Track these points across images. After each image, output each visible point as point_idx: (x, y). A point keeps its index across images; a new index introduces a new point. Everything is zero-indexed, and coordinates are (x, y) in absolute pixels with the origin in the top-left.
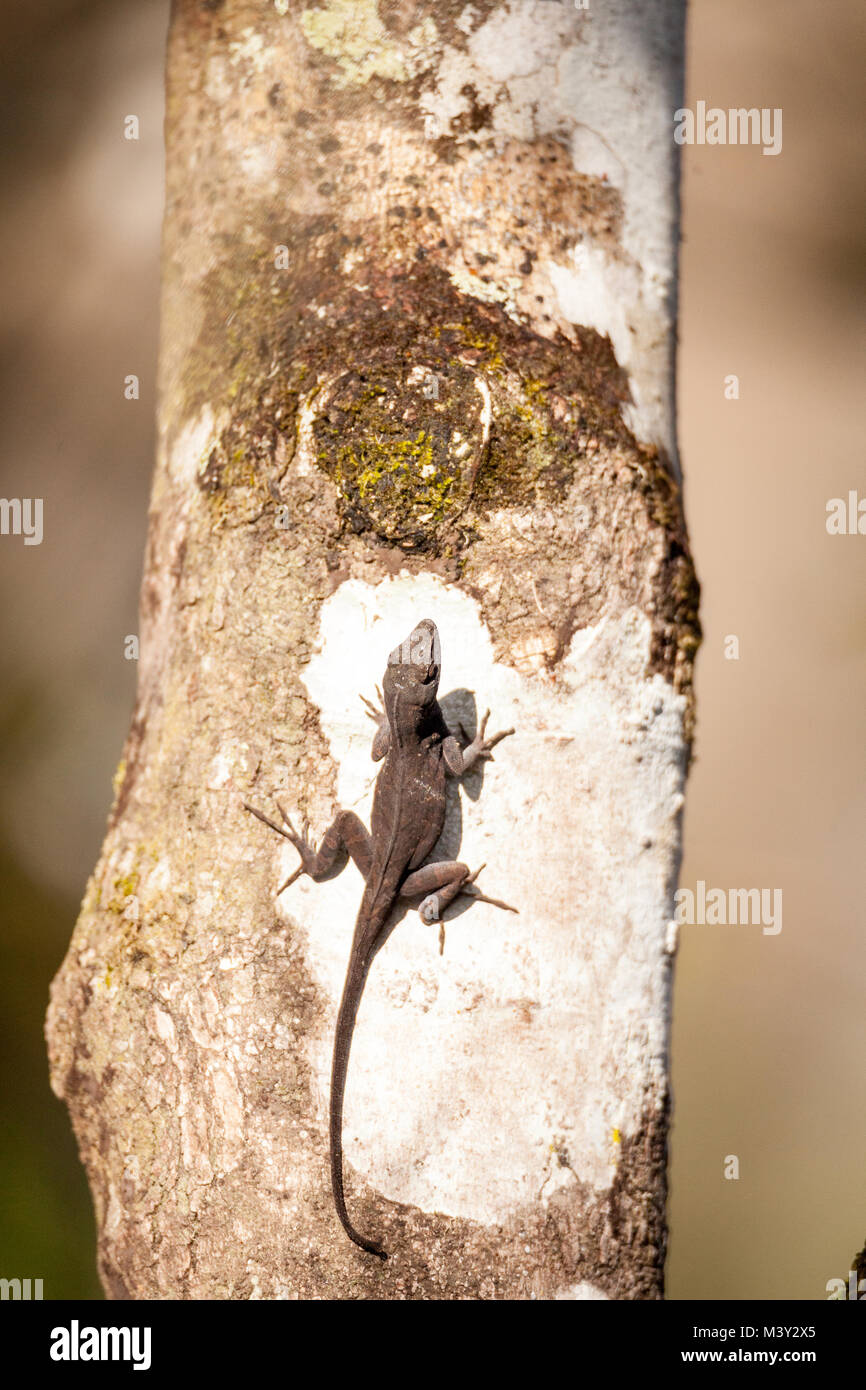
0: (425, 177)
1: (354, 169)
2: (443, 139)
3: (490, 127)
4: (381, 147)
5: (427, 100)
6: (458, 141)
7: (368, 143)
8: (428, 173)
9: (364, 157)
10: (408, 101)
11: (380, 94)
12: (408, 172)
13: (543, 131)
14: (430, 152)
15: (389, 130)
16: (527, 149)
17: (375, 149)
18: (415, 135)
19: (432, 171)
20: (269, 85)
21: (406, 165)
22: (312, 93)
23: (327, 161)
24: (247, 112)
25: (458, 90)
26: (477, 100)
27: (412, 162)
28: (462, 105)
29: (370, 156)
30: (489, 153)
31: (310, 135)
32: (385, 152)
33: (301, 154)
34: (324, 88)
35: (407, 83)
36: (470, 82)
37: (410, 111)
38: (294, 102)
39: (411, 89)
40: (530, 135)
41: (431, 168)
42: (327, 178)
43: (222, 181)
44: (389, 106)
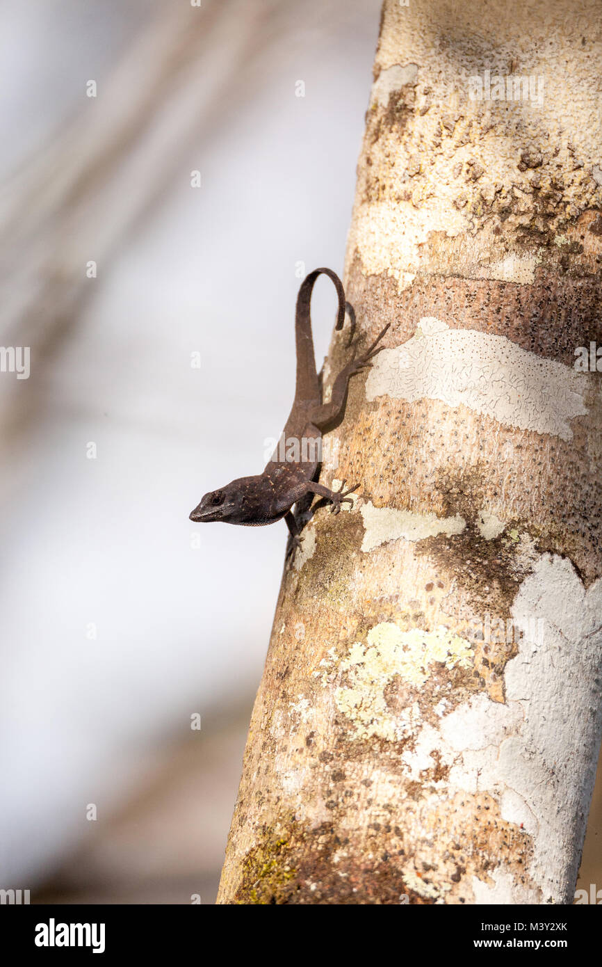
0: (397, 807)
1: (351, 794)
2: (413, 783)
3: (446, 780)
4: (372, 782)
5: (406, 756)
6: (423, 786)
7: (364, 778)
8: (400, 804)
9: (359, 788)
10: (394, 755)
11: (377, 747)
12: (386, 802)
13: (482, 789)
14: (403, 790)
15: (378, 771)
16: (470, 798)
17: (367, 783)
18: (396, 777)
19: (403, 803)
20: (308, 733)
21: (386, 796)
22: (333, 741)
23: (335, 786)
24: (292, 748)
25: (429, 753)
26: (440, 761)
27: (390, 795)
28: (431, 763)
29: (363, 787)
30: (443, 797)
31: (327, 768)
32: (373, 786)
33: (320, 780)
34: (341, 739)
35: (395, 743)
36: (437, 749)
37: (394, 761)
38: (321, 745)
39: (397, 747)
40: (474, 791)
41: (402, 802)
42: (333, 798)
43: (268, 791)
44: (381, 756)
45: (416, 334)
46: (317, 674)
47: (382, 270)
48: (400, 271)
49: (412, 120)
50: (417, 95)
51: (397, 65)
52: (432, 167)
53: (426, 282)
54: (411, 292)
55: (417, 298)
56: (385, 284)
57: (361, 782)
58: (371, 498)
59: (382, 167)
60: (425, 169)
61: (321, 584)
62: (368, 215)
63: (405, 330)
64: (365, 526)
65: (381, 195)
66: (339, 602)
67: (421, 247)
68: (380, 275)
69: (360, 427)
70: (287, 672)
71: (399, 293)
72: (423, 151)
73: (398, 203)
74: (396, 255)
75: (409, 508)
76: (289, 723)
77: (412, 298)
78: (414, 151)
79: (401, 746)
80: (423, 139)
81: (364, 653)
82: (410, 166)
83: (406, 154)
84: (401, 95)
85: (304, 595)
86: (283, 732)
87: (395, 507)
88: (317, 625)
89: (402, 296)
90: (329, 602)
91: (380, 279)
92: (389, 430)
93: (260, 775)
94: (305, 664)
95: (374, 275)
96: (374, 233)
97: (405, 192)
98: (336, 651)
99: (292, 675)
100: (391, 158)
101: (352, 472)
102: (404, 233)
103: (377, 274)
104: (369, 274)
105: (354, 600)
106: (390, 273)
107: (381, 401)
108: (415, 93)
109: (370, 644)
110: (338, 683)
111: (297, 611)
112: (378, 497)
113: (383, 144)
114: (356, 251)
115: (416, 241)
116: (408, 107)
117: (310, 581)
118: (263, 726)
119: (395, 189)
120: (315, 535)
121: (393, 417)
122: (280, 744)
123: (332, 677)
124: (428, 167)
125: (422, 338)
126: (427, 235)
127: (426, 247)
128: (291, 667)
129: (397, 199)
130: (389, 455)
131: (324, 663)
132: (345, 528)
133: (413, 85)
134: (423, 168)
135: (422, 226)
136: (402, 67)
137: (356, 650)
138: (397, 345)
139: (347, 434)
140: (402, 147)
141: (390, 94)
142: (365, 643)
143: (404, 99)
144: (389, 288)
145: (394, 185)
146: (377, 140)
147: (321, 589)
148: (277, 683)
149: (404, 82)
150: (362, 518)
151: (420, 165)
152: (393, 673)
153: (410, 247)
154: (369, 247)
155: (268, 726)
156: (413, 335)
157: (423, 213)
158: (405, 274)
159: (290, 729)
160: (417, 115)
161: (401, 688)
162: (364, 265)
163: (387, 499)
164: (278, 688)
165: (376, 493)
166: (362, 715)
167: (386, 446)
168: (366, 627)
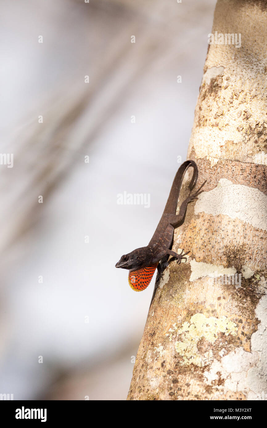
0: (201, 396)
1: (181, 390)
2: (208, 386)
3: (223, 385)
4: (190, 385)
5: (206, 374)
6: (213, 388)
7: (186, 382)
8: (202, 395)
9: (184, 387)
10: (200, 373)
11: (193, 369)
12: (196, 394)
13: (239, 390)
14: (204, 389)
15: (193, 380)
16: (233, 394)
17: (188, 385)
18: (201, 383)
19: (203, 395)
20: (162, 361)
21: (196, 391)
22: (173, 365)
23: (174, 385)
24: (155, 367)
25: (216, 372)
26: (221, 377)
27: (198, 391)
28: (216, 377)
29: (186, 386)
30: (222, 393)
31: (170, 377)
32: (191, 386)
33: (167, 382)
34: (177, 364)
35: (201, 368)
36: (220, 371)
37: (200, 376)
38: (168, 367)
39: (202, 369)
40: (235, 391)
41: (203, 394)
42: (173, 391)
43: (144, 386)
44: (195, 373)
45: (218, 186)
46: (167, 335)
47: (204, 157)
48: (212, 157)
49: (220, 91)
50: (223, 80)
51: (214, 66)
52: (228, 112)
53: (223, 163)
54: (217, 167)
55: (219, 170)
56: (205, 163)
57: (185, 384)
58: (195, 258)
59: (206, 111)
60: (225, 113)
61: (171, 295)
62: (199, 132)
63: (213, 184)
64: (192, 270)
65: (205, 124)
66: (178, 303)
67: (222, 147)
68: (203, 159)
69: (191, 226)
70: (154, 334)
71: (211, 167)
72: (224, 105)
73: (213, 127)
74: (211, 151)
75: (211, 263)
76: (154, 356)
77: (217, 169)
78: (220, 105)
79: (204, 369)
80: (225, 100)
81: (189, 327)
82: (219, 111)
83: (217, 106)
84: (216, 80)
85: (163, 299)
86: (151, 360)
87: (205, 262)
88: (168, 313)
89: (212, 168)
90: (174, 303)
91: (203, 161)
92: (204, 228)
93: (140, 379)
94: (162, 330)
95: (200, 159)
96: (201, 140)
97: (216, 123)
98: (176, 325)
99: (157, 335)
100: (210, 108)
101: (187, 246)
102: (214, 141)
103: (202, 158)
104: (198, 158)
105: (185, 303)
106: (208, 158)
107: (201, 215)
108: (222, 79)
109: (192, 322)
110: (177, 339)
111: (160, 306)
112: (198, 257)
113: (207, 101)
114: (193, 148)
115: (219, 145)
116: (219, 85)
117: (166, 293)
118: (142, 357)
119: (212, 121)
120: (169, 273)
121: (206, 222)
122: (150, 365)
123: (174, 336)
124: (226, 112)
125: (220, 187)
126: (225, 142)
127: (224, 147)
128: (156, 331)
129: (212, 126)
130: (204, 239)
131: (171, 330)
132: (183, 270)
133: (222, 76)
134: (224, 112)
135: (223, 138)
136: (217, 68)
137: (185, 325)
138: (209, 190)
139: (185, 229)
140: (215, 102)
141: (211, 79)
142: (189, 322)
143: (217, 82)
144: (207, 165)
145: (211, 119)
146: (204, 99)
147: (171, 297)
148: (149, 338)
149: (218, 74)
150: (190, 266)
151: (223, 111)
152: (201, 336)
153: (217, 147)
154: (199, 146)
155: (145, 357)
156: (216, 186)
157: (223, 132)
158: (214, 159)
159: (154, 359)
160: (223, 89)
161: (205, 343)
162: (196, 154)
163: (202, 258)
164: (150, 341)
165: (197, 255)
166: (187, 354)
167: (202, 235)
168: (190, 315)
